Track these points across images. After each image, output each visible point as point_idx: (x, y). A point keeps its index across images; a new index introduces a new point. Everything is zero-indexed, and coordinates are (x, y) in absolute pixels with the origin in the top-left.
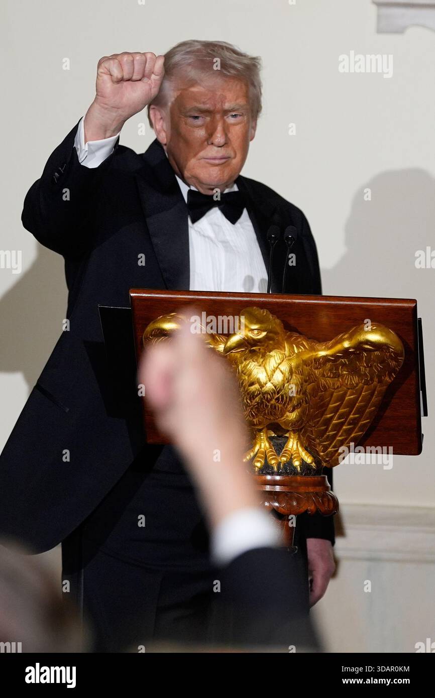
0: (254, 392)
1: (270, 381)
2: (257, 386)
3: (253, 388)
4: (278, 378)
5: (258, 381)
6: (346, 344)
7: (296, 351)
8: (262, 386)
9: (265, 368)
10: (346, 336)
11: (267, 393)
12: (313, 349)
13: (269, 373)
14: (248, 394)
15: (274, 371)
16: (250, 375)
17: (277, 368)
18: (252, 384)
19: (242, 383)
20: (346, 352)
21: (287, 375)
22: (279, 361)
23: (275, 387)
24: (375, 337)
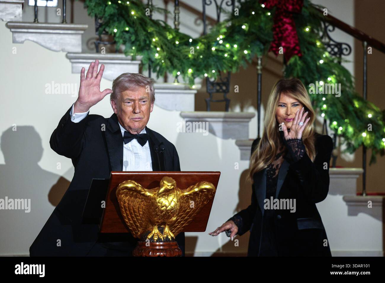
0: (163, 210)
1: (170, 205)
2: (165, 207)
3: (163, 209)
4: (173, 204)
5: (165, 206)
6: (196, 190)
7: (179, 193)
8: (167, 207)
9: (168, 200)
10: (195, 187)
11: (169, 210)
12: (183, 192)
13: (170, 202)
14: (161, 211)
15: (172, 201)
16: (162, 204)
17: (172, 200)
18: (163, 207)
19: (158, 207)
20: (195, 193)
21: (176, 202)
22: (173, 197)
23: (172, 207)
24: (208, 187)
